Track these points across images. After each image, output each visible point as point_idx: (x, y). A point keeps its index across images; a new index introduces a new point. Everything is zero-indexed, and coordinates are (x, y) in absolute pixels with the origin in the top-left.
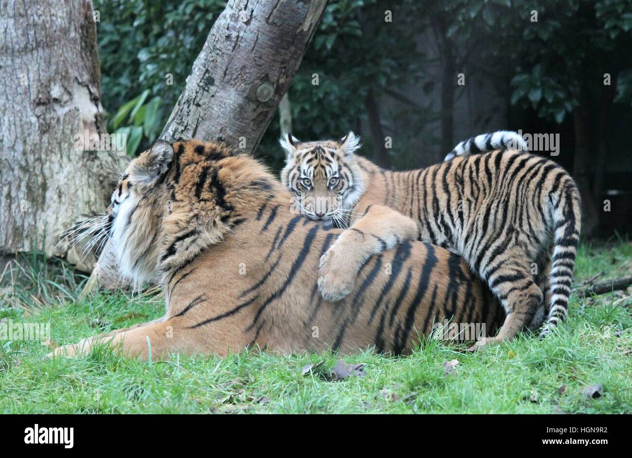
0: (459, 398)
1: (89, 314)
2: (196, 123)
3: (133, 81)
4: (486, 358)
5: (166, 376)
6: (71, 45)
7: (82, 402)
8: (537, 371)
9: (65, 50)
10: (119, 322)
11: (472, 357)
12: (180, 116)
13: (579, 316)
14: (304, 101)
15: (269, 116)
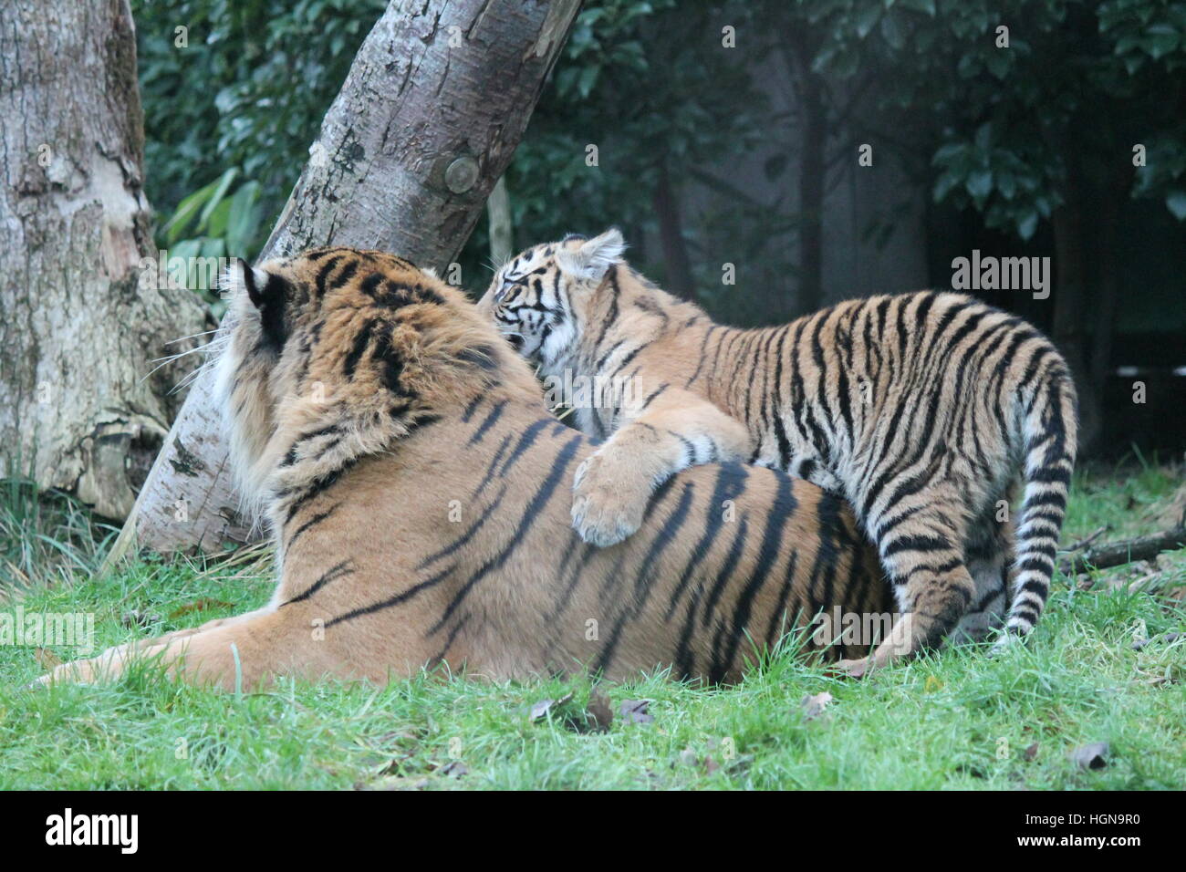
0: (833, 768)
1: (121, 601)
2: (328, 233)
3: (205, 151)
4: (885, 689)
5: (268, 720)
6: (88, 81)
7: (106, 771)
8: (983, 716)
9: (75, 89)
10: (180, 617)
11: (858, 688)
12: (297, 218)
13: (1065, 610)
14: (536, 194)
15: (470, 220)
